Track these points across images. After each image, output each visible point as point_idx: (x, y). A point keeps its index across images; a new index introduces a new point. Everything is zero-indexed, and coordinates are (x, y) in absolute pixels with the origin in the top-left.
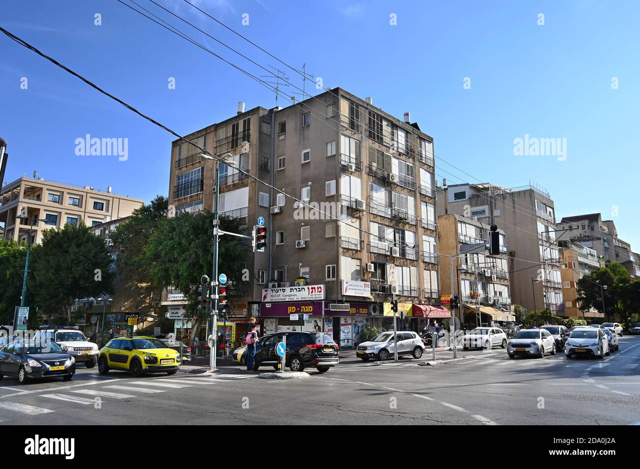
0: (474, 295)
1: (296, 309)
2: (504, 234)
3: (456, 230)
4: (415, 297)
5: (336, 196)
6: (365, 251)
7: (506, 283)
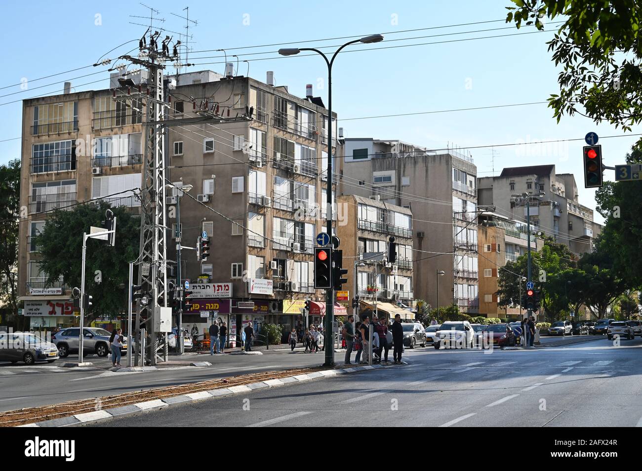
0: (371, 289)
1: (200, 307)
2: (411, 214)
3: (356, 214)
4: (312, 294)
5: (243, 194)
6: (268, 248)
7: (409, 274)
